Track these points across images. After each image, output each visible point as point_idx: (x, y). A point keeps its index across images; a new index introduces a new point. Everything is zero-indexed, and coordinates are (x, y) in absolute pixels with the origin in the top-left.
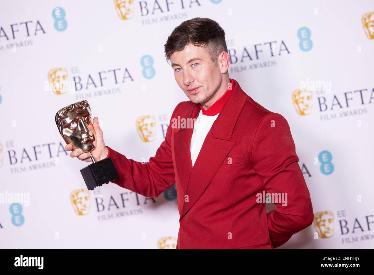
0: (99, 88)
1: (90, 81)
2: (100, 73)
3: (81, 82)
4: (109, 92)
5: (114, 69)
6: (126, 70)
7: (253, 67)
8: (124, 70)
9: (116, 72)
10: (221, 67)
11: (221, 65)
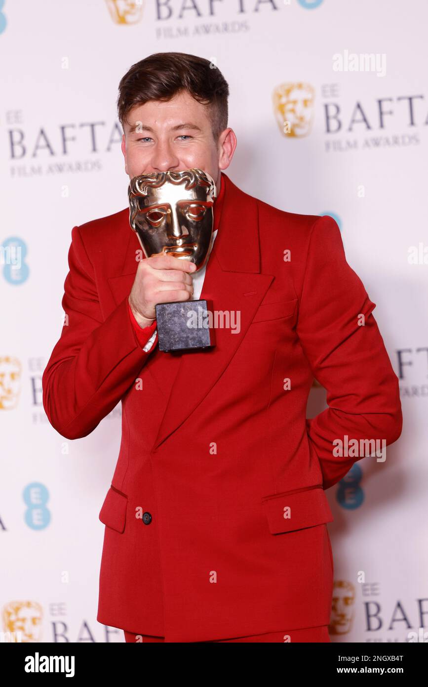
7: (370, 143)
10: (221, 155)
11: (221, 152)
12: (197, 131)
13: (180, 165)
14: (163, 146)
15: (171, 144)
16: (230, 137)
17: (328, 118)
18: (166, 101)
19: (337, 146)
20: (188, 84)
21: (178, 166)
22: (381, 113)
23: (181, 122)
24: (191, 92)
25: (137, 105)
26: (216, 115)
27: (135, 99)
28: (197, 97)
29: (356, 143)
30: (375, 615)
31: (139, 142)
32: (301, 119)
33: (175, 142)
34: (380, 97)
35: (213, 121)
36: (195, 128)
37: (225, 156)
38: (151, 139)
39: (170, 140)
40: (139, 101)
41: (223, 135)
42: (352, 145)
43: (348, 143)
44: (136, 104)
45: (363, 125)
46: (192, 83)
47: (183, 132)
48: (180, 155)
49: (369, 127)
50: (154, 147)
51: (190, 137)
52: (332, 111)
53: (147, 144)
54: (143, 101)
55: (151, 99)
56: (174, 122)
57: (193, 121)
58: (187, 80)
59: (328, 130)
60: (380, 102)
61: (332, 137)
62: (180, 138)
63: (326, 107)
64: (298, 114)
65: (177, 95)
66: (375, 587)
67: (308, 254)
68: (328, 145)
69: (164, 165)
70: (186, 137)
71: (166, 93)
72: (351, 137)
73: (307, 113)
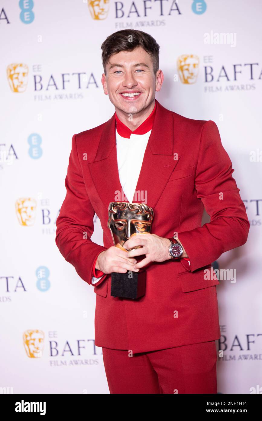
0: (61, 91)
1: (52, 82)
2: (63, 75)
3: (42, 82)
4: (71, 97)
5: (79, 72)
6: (92, 75)
7: (229, 88)
8: (90, 74)
9: (81, 75)
10: (157, 84)
11: (157, 81)
12: (147, 68)
13: (138, 85)
14: (129, 75)
15: (133, 74)
16: (161, 75)
17: (206, 74)
18: (131, 51)
19: (211, 89)
20: (142, 43)
21: (137, 85)
22: (235, 72)
23: (139, 63)
24: (143, 47)
25: (114, 54)
26: (155, 61)
27: (114, 50)
28: (146, 50)
29: (221, 88)
30: (224, 343)
31: (115, 73)
32: (192, 74)
33: (135, 73)
34: (235, 64)
35: (154, 64)
36: (146, 66)
37: (159, 84)
38: (121, 71)
39: (132, 72)
40: (116, 51)
41: (158, 73)
42: (219, 89)
43: (217, 88)
44: (114, 52)
45: (225, 78)
46: (144, 42)
47: (139, 68)
48: (138, 80)
49: (228, 80)
50: (124, 76)
51: (143, 71)
52: (209, 70)
53: (119, 74)
54: (118, 51)
55: (123, 50)
56: (135, 63)
57: (145, 62)
58: (142, 41)
59: (206, 81)
60: (235, 66)
61: (208, 84)
62: (137, 71)
63: (206, 68)
64: (190, 72)
65: (136, 48)
66: (224, 327)
67: (201, 141)
68: (206, 89)
69: (130, 84)
70: (140, 71)
71: (130, 47)
72: (218, 85)
73: (195, 71)
